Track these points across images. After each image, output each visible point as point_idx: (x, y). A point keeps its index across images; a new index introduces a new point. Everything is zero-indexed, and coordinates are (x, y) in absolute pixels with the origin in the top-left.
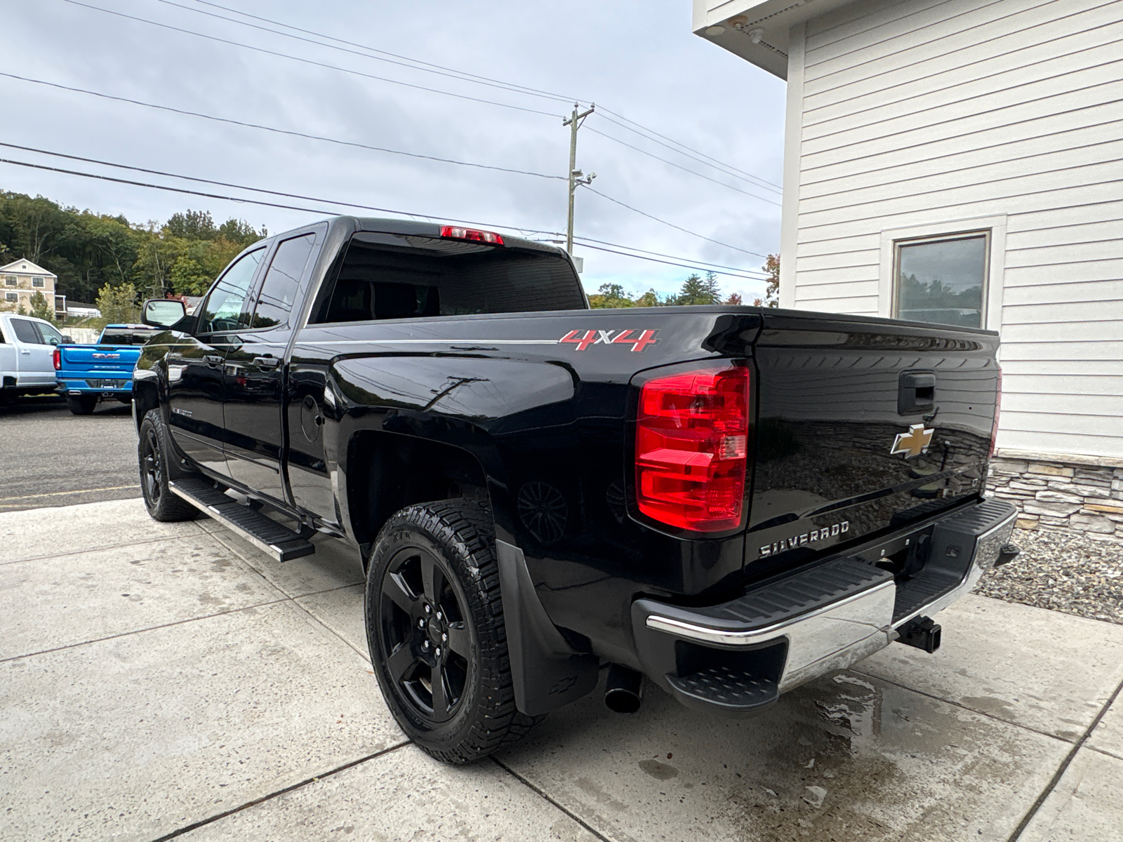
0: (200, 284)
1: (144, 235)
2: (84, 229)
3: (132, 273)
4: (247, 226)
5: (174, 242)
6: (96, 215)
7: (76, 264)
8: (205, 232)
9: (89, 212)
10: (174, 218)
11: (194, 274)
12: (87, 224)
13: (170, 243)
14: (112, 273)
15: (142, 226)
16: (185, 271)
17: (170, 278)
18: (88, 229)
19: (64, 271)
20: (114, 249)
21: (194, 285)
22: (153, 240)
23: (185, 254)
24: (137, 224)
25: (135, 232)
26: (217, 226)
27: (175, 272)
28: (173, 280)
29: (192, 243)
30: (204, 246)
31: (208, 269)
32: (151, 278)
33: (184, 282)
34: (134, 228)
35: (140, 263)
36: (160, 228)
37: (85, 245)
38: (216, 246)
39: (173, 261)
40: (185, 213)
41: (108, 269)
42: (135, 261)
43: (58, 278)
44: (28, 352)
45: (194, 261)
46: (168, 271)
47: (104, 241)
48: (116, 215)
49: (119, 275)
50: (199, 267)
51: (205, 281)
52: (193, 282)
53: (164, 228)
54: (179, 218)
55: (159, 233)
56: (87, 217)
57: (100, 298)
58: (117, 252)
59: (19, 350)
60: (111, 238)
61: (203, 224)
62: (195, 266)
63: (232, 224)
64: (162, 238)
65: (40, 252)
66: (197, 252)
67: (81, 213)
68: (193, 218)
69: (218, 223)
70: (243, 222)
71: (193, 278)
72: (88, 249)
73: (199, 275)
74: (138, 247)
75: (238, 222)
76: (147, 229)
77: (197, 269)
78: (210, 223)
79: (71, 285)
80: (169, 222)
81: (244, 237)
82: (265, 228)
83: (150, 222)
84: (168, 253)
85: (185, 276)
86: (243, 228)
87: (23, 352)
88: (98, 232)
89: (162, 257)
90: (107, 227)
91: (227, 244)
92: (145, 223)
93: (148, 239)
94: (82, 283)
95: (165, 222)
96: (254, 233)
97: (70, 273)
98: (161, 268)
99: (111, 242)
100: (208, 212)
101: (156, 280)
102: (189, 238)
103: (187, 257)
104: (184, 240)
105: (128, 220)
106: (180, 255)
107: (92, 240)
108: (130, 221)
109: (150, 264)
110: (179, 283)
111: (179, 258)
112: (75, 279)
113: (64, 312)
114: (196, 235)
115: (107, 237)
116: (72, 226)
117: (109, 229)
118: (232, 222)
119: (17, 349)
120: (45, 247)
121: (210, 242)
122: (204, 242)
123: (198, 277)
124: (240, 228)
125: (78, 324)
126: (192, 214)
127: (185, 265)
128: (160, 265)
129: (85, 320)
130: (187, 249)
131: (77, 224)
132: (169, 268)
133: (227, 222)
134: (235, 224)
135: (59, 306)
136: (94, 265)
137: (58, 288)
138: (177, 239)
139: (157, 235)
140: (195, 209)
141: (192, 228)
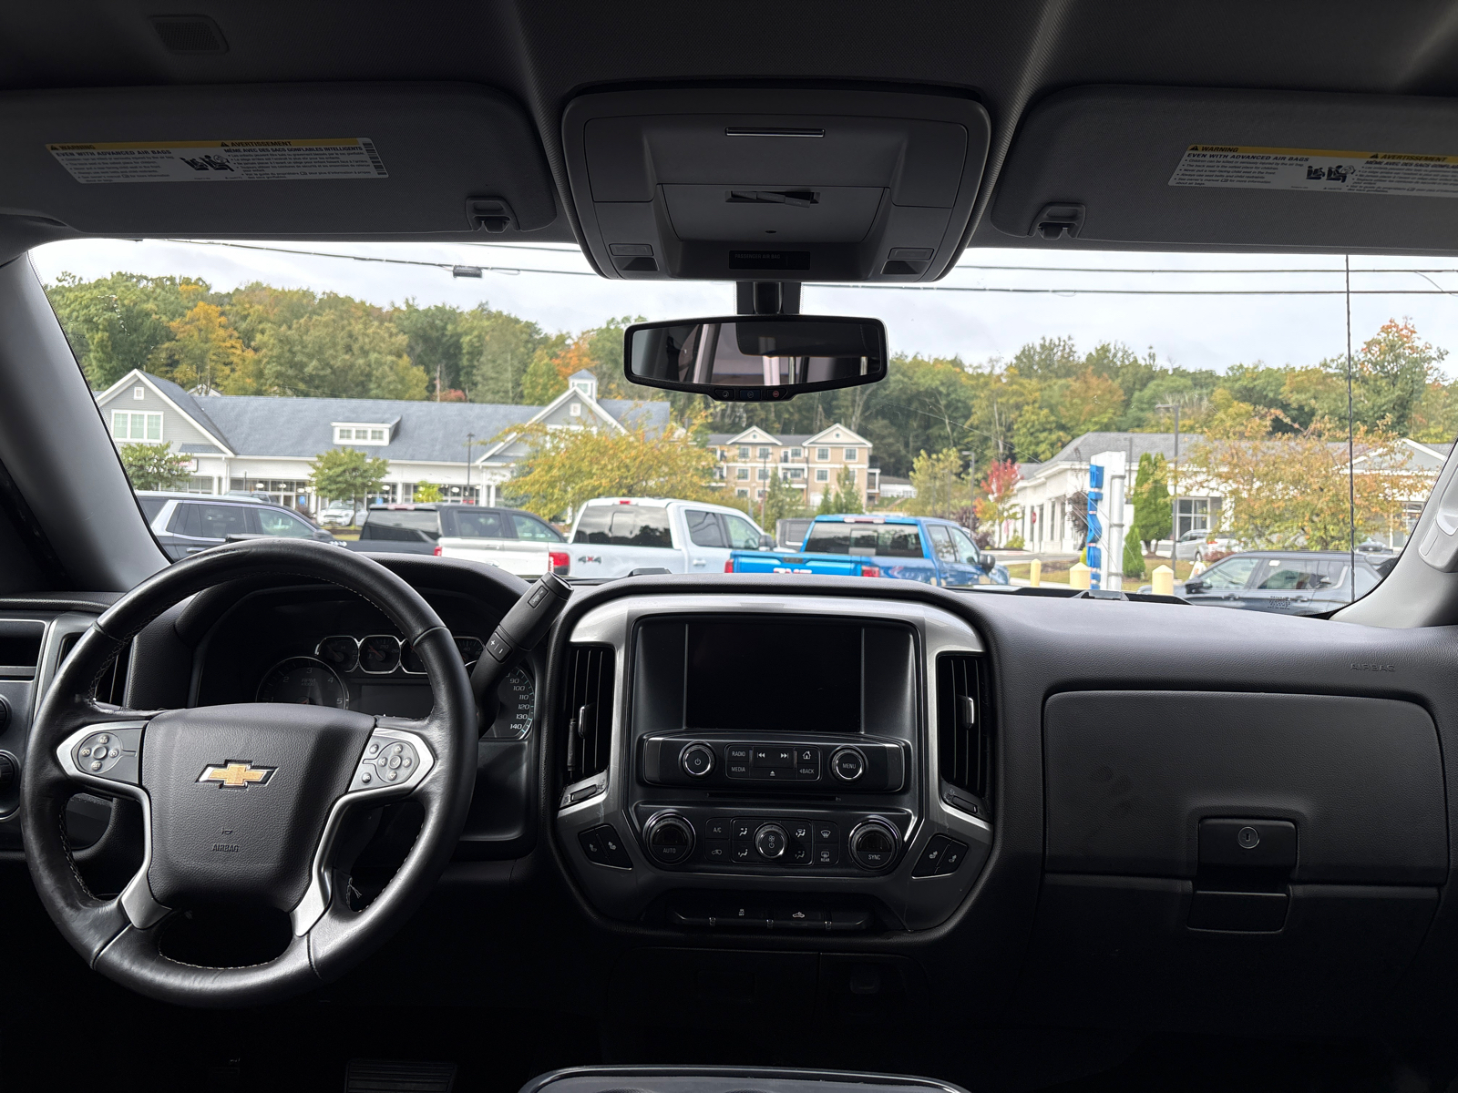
0: (1052, 445)
1: (982, 380)
2: (911, 378)
3: (964, 434)
4: (1125, 352)
5: (1021, 385)
6: (926, 360)
7: (900, 426)
8: (1064, 366)
9: (919, 358)
10: (1023, 352)
11: (1044, 430)
12: (915, 372)
13: (1015, 387)
14: (940, 436)
15: (979, 367)
16: (1033, 426)
17: (1012, 437)
18: (915, 379)
19: (884, 437)
20: (943, 402)
21: (1043, 447)
22: (993, 386)
23: (1034, 402)
24: (975, 365)
25: (971, 377)
26: (1081, 355)
27: (1018, 429)
28: (1015, 440)
29: (1044, 385)
30: (1061, 387)
31: (1063, 422)
32: (986, 439)
33: (1030, 443)
34: (970, 371)
35: (974, 420)
36: (1004, 367)
37: (909, 401)
38: (1076, 385)
39: (1017, 413)
40: (1037, 343)
41: (934, 431)
42: (967, 417)
43: (875, 448)
44: (703, 562)
45: (1045, 411)
46: (1009, 428)
47: (933, 394)
48: (950, 357)
49: (947, 438)
50: (1052, 418)
51: (1059, 439)
52: (1042, 442)
53: (1009, 367)
54: (1029, 350)
55: (1002, 375)
56: (917, 363)
57: (914, 471)
58: (948, 406)
59: (690, 560)
60: (941, 389)
61: (1062, 356)
62: (1046, 417)
63: (1104, 350)
64: (1004, 380)
65: (861, 415)
66: (1051, 397)
67: (910, 359)
68: (1047, 349)
69: (1083, 350)
70: (1120, 346)
71: (1042, 436)
72: (914, 406)
73: (1050, 431)
74: (975, 397)
75: (1112, 347)
76: (986, 371)
77: (1049, 423)
78: (1072, 352)
79: (890, 455)
80: (1017, 358)
81: (1119, 369)
82: (1152, 351)
84: (1011, 401)
85: (1032, 434)
86: (1120, 354)
87: (695, 562)
88: (926, 382)
89: (1004, 409)
90: (939, 373)
91: (1094, 381)
92: (985, 364)
93: (986, 384)
94: (903, 452)
95: (1009, 357)
96: (1136, 361)
97: (891, 440)
98: (1001, 425)
99: (940, 393)
100: (1070, 338)
101: (992, 443)
102: (1043, 378)
103: (1037, 405)
104: (1034, 382)
105: (964, 362)
106: (1028, 404)
107: (919, 393)
108: (966, 362)
109: (987, 420)
110: (1023, 444)
111: (1026, 408)
112: (894, 448)
113: (877, 491)
114: (1050, 371)
115: (937, 388)
116: (899, 376)
117: (939, 377)
118: (1103, 347)
119: (686, 558)
120: (867, 407)
121: (1070, 381)
122: (1063, 381)
123: (1050, 434)
124: (1115, 355)
125: (890, 508)
126: (1047, 344)
127: (1034, 417)
128: (1000, 419)
129: (899, 501)
130: (1037, 394)
131: (904, 374)
132: (1012, 423)
133: (1097, 350)
134: (1109, 351)
135: (871, 484)
136: (919, 426)
137: (873, 461)
138: (1025, 381)
139: (999, 378)
140: (1052, 336)
141: (1047, 363)
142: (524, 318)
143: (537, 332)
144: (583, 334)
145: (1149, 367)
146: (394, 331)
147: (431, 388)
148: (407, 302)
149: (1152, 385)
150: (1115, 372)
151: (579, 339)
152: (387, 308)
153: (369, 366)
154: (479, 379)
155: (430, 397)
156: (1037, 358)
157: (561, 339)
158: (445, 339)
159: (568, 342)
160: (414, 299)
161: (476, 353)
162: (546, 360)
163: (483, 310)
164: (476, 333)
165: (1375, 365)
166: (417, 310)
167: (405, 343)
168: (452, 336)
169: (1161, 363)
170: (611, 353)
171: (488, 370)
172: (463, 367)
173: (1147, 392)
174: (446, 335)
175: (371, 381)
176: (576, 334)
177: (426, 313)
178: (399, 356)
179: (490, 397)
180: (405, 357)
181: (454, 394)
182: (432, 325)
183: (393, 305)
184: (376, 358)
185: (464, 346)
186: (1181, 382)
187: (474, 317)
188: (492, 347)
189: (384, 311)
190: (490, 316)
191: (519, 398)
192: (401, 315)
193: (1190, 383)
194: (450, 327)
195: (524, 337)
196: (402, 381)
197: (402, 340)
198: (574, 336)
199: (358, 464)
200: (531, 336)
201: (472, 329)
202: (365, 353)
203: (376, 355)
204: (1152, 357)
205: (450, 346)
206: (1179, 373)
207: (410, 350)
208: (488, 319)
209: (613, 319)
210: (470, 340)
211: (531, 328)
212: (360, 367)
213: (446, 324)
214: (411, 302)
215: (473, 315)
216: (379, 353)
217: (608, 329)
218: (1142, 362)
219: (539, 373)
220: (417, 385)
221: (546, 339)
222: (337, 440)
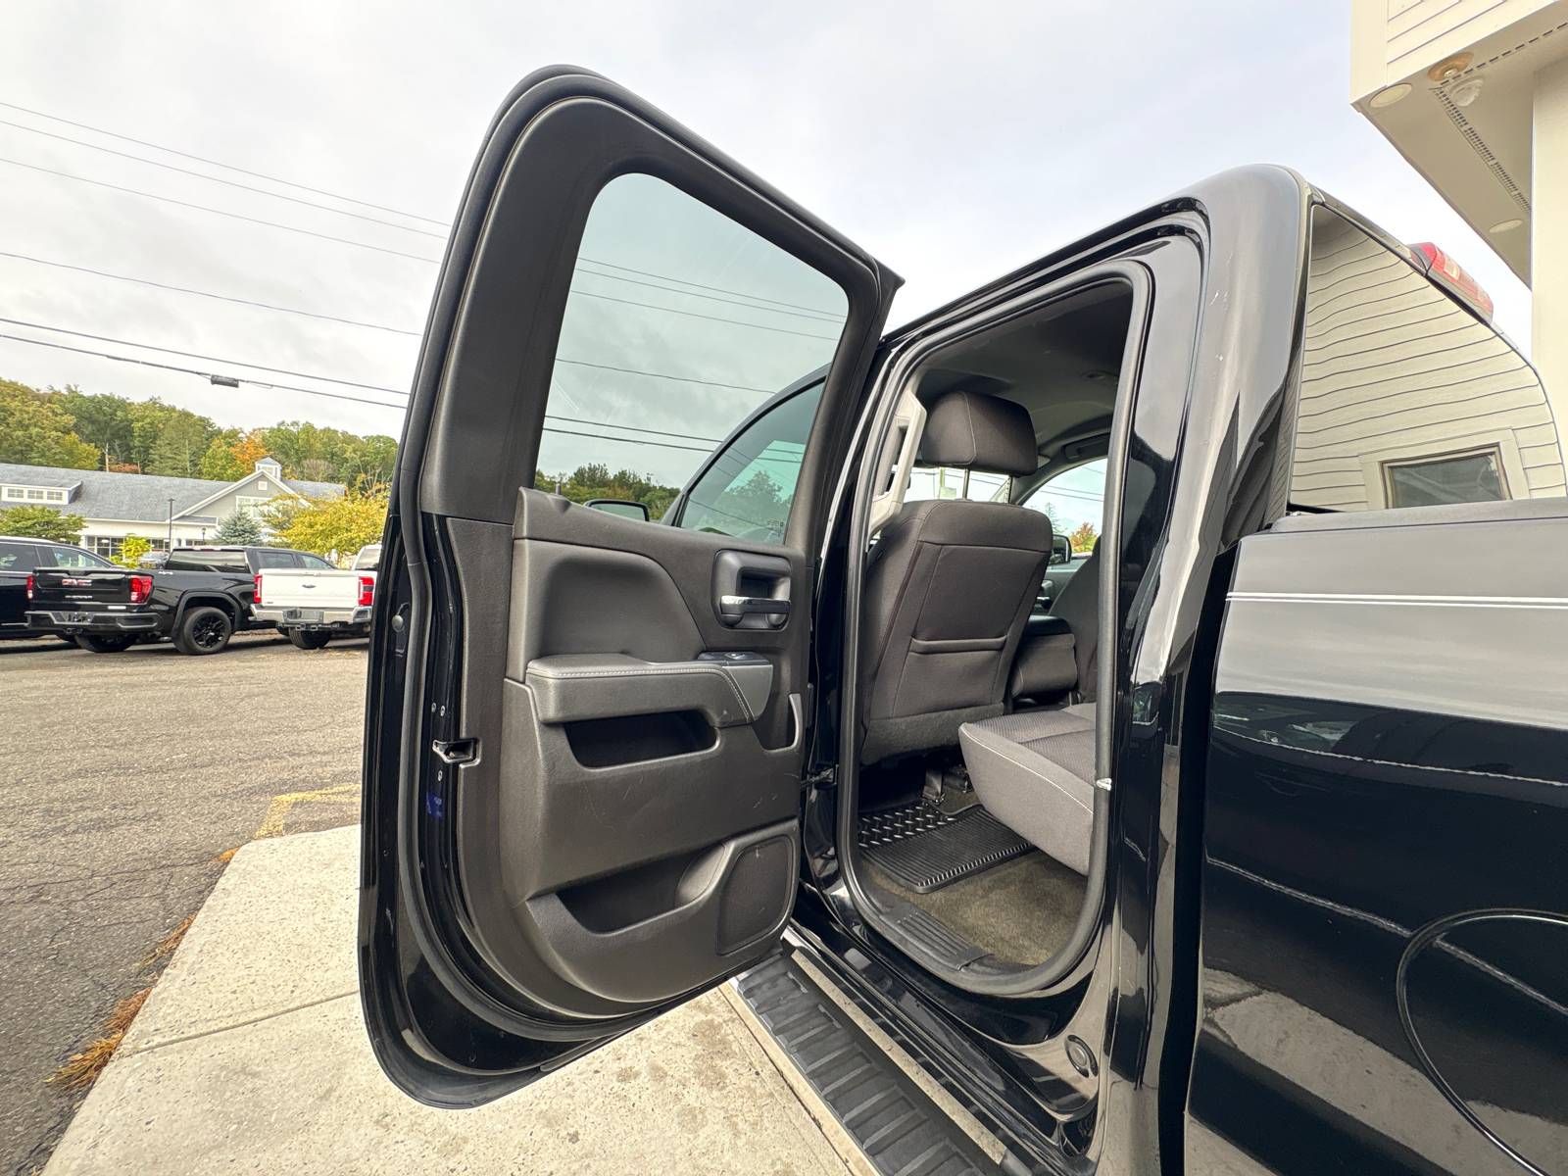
4: (634, 475)
5: (578, 489)
8: (602, 481)
10: (579, 471)
13: (575, 490)
15: (554, 477)
22: (562, 490)
26: (611, 475)
29: (591, 491)
30: (601, 492)
34: (548, 480)
36: (568, 478)
38: (609, 492)
40: (587, 467)
53: (571, 479)
54: (582, 470)
61: (601, 475)
63: (623, 474)
64: (568, 486)
68: (593, 470)
69: (612, 473)
70: (631, 471)
75: (627, 472)
78: (606, 474)
80: (575, 474)
81: (632, 484)
82: (649, 476)
83: (560, 474)
86: (632, 476)
91: (619, 491)
92: (556, 476)
95: (571, 474)
96: (640, 480)
100: (604, 465)
102: (591, 487)
104: (586, 488)
114: (595, 483)
118: (622, 472)
121: (605, 489)
122: (601, 489)
124: (629, 477)
126: (592, 467)
138: (581, 488)
139: (565, 484)
140: (595, 463)
141: (592, 478)
142: (197, 413)
143: (211, 425)
144: (254, 430)
145: (647, 485)
146: (59, 411)
147: (102, 461)
148: (69, 388)
149: (649, 494)
150: (630, 486)
151: (251, 434)
152: (44, 390)
153: (30, 438)
154: (156, 457)
155: (101, 469)
156: (586, 475)
157: (234, 433)
158: (114, 423)
159: (241, 435)
160: (76, 387)
161: (152, 436)
162: (224, 448)
163: (155, 403)
164: (148, 420)
165: (753, 491)
166: (81, 396)
167: (71, 422)
168: (121, 421)
169: (653, 483)
170: (283, 447)
171: (165, 451)
172: (135, 447)
173: (647, 498)
174: (116, 420)
175: (32, 450)
176: (248, 430)
177: (92, 399)
178: (67, 432)
179: (170, 472)
180: (73, 434)
181: (128, 467)
182: (99, 410)
183: (52, 389)
184: (38, 432)
185: (136, 429)
186: (663, 494)
187: (146, 408)
188: (168, 434)
189: (41, 392)
190: (162, 408)
191: (199, 475)
192: (63, 398)
193: (668, 494)
194: (119, 413)
195: (200, 428)
196: (70, 453)
197: (70, 420)
198: (247, 432)
199: (51, 518)
200: (205, 428)
201: (144, 418)
202: (21, 424)
203: (37, 429)
204: (649, 479)
205: (120, 429)
206: (662, 489)
207: (77, 428)
208: (161, 411)
209: (283, 422)
210: (142, 426)
211: (204, 423)
212: (18, 437)
213: (116, 411)
214: (73, 388)
215: (144, 406)
216: (43, 429)
217: (279, 430)
218: (643, 482)
219: (218, 456)
220: (87, 458)
221: (219, 432)
222: (5, 498)
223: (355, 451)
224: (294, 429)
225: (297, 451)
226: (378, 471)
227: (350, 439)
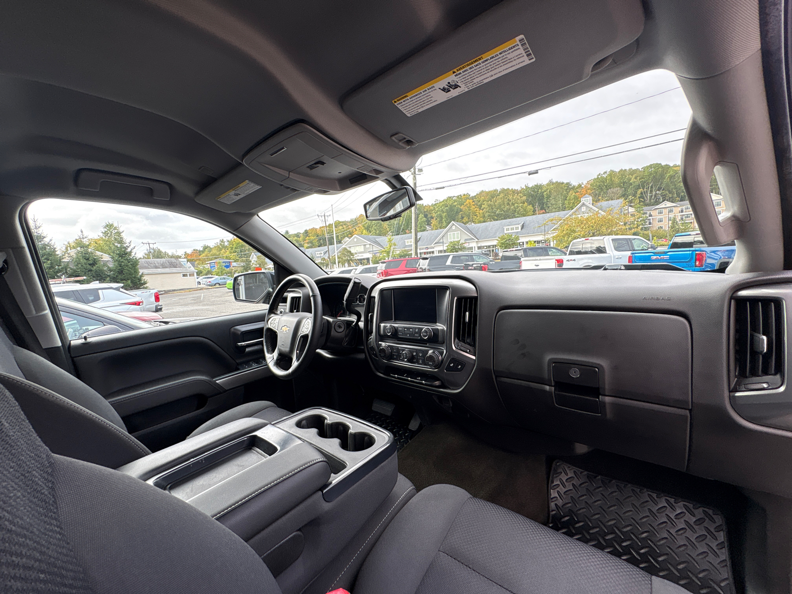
44: (620, 257)
59: (613, 257)
87: (617, 257)
142: (565, 182)
143: (571, 185)
144: (588, 182)
146: (522, 196)
147: (534, 211)
148: (526, 186)
151: (587, 184)
152: (519, 189)
153: (515, 208)
154: (550, 205)
155: (534, 214)
157: (580, 186)
158: (538, 195)
159: (583, 186)
161: (549, 197)
162: (574, 194)
163: (551, 182)
164: (549, 190)
166: (529, 188)
168: (540, 193)
170: (599, 186)
171: (553, 202)
172: (545, 202)
174: (538, 193)
175: (515, 212)
176: (585, 182)
177: (532, 187)
178: (524, 203)
179: (554, 210)
180: (526, 203)
181: (542, 211)
182: (534, 191)
183: (521, 188)
185: (545, 195)
188: (554, 194)
191: (564, 209)
192: (524, 190)
194: (540, 191)
195: (566, 188)
196: (525, 210)
197: (525, 198)
198: (584, 183)
200: (568, 187)
201: (547, 189)
202: (513, 204)
203: (517, 204)
205: (540, 196)
207: (527, 201)
208: (553, 185)
209: (600, 174)
210: (546, 193)
211: (568, 184)
212: (512, 209)
213: (538, 190)
215: (548, 185)
217: (598, 178)
219: (571, 199)
220: (530, 211)
221: (574, 186)
222: (505, 232)
223: (636, 178)
224: (605, 176)
225: (606, 186)
226: (650, 185)
227: (632, 172)
